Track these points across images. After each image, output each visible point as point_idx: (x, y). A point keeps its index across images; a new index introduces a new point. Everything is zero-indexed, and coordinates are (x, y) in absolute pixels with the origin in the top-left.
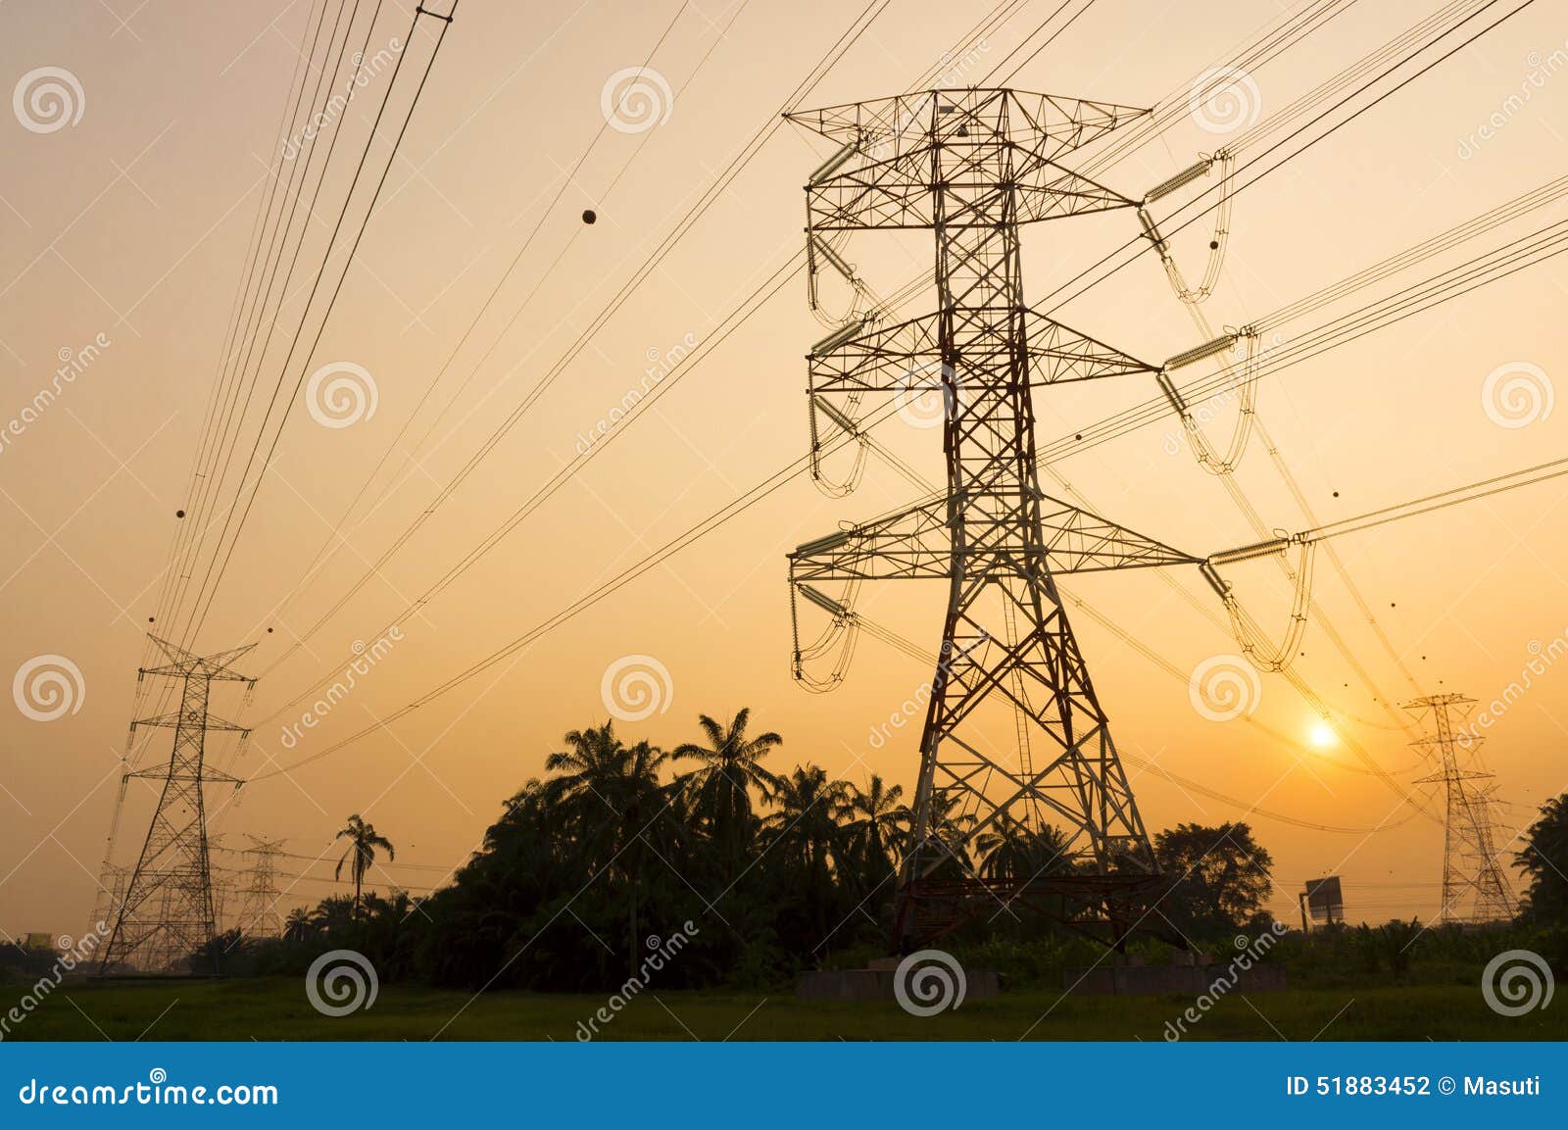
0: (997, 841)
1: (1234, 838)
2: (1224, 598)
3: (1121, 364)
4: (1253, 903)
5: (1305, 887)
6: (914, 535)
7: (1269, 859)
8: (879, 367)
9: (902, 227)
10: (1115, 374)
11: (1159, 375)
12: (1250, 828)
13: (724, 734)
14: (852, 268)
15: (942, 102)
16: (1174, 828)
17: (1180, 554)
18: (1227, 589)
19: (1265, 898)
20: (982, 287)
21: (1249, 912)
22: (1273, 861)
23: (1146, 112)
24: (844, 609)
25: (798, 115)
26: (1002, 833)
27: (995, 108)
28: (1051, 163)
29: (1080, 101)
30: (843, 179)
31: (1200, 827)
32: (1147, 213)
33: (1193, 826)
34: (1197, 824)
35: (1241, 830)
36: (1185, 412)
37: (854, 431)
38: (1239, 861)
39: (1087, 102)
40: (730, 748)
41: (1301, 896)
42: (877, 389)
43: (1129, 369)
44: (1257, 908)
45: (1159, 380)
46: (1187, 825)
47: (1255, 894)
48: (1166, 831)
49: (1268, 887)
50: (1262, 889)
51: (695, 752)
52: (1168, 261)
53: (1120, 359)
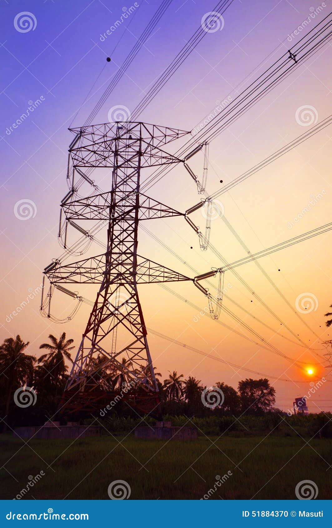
0: (171, 382)
1: (263, 384)
2: (207, 295)
3: (173, 212)
4: (269, 405)
5: (295, 400)
6: (96, 269)
7: (274, 391)
8: (92, 212)
9: (106, 167)
10: (170, 216)
11: (185, 217)
12: (269, 381)
13: (58, 341)
14: (93, 181)
15: (120, 125)
16: (244, 380)
17: (185, 277)
18: (207, 292)
19: (273, 404)
20: (124, 185)
21: (268, 408)
22: (276, 391)
23: (189, 133)
24: (76, 295)
25: (73, 129)
26: (173, 379)
27: (138, 128)
28: (157, 148)
29: (166, 128)
30: (82, 148)
31: (252, 380)
32: (187, 164)
33: (250, 379)
34: (252, 379)
35: (266, 381)
36: (199, 231)
37: (87, 235)
38: (265, 391)
39: (168, 128)
40: (59, 346)
41: (294, 403)
42: (90, 219)
43: (174, 214)
44: (270, 407)
45: (185, 218)
46: (248, 379)
47: (270, 402)
48: (242, 381)
49: (274, 400)
50: (272, 401)
51: (48, 347)
52: (197, 182)
53: (171, 211)
